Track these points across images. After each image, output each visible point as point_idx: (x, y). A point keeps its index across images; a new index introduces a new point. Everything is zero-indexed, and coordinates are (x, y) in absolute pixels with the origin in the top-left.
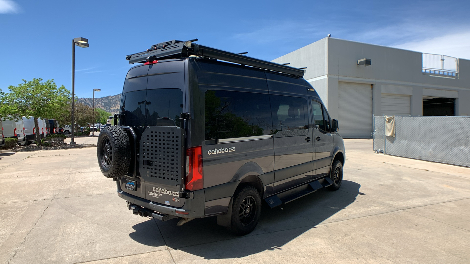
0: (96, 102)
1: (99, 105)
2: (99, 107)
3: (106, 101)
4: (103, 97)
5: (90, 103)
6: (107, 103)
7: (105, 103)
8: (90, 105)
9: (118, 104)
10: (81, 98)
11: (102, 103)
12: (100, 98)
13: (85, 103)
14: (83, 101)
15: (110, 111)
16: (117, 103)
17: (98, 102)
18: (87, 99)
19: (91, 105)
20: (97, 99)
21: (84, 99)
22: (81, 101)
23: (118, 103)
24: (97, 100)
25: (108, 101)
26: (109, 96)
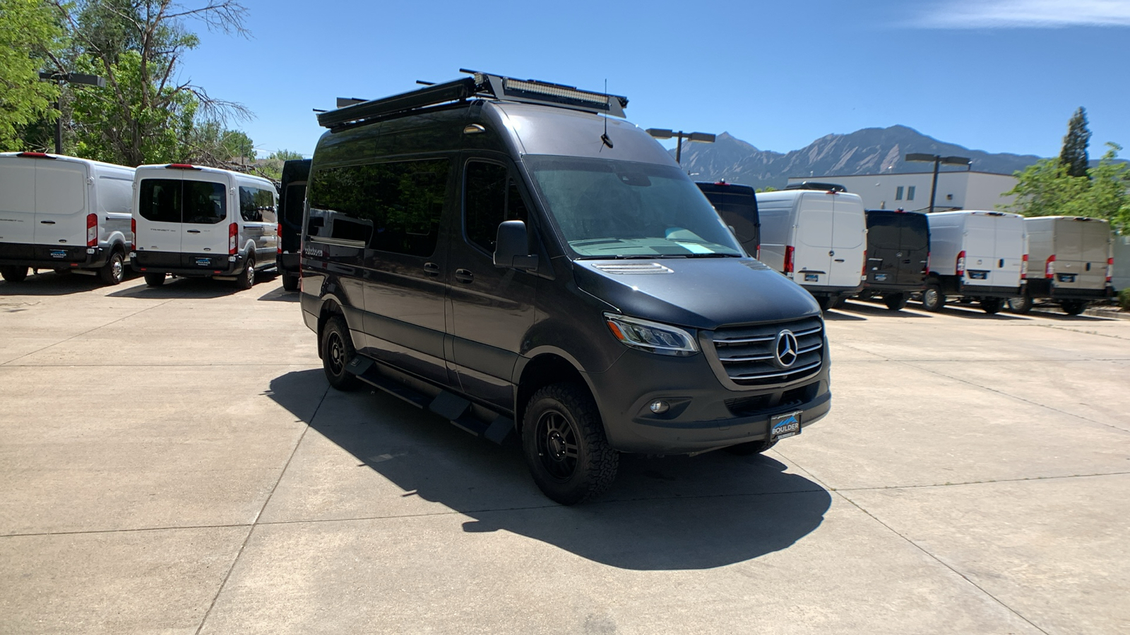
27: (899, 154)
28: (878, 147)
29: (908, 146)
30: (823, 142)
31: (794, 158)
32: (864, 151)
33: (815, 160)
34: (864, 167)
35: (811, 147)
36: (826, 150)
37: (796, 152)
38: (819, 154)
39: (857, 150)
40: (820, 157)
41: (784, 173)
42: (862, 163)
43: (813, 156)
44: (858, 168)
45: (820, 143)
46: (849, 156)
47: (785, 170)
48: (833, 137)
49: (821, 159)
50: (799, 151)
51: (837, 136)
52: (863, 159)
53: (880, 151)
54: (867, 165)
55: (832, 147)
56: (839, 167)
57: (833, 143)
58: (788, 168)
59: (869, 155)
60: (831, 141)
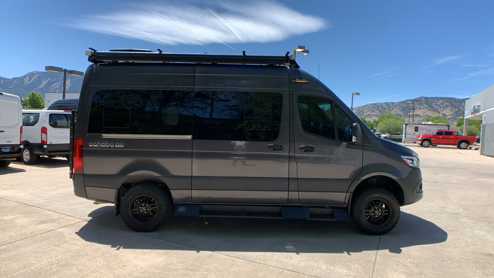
0: (394, 107)
1: (396, 110)
2: (396, 112)
3: (404, 106)
4: (401, 101)
5: (387, 108)
6: (405, 107)
7: (403, 107)
8: (386, 110)
9: (418, 109)
10: (378, 102)
11: (400, 108)
12: (398, 103)
13: (382, 108)
14: (381, 106)
15: (407, 116)
16: (416, 107)
17: (396, 106)
18: (384, 103)
19: (388, 109)
20: (394, 103)
21: (381, 104)
22: (378, 106)
23: (418, 107)
24: (394, 105)
25: (407, 106)
26: (408, 100)
27: (71, 83)
28: (60, 79)
29: (75, 80)
30: (32, 74)
31: (15, 81)
32: (54, 80)
33: (28, 83)
34: (54, 88)
35: (25, 76)
36: (33, 79)
37: (17, 78)
38: (30, 80)
39: (50, 79)
40: (31, 81)
41: (10, 88)
42: (53, 86)
43: (26, 81)
44: (51, 88)
45: (30, 75)
46: (46, 82)
47: (11, 87)
48: (37, 73)
49: (31, 82)
50: (18, 78)
51: (39, 72)
52: (53, 84)
53: (61, 81)
54: (56, 87)
55: (37, 77)
56: (41, 87)
57: (37, 75)
58: (13, 86)
59: (56, 82)
60: (36, 74)
